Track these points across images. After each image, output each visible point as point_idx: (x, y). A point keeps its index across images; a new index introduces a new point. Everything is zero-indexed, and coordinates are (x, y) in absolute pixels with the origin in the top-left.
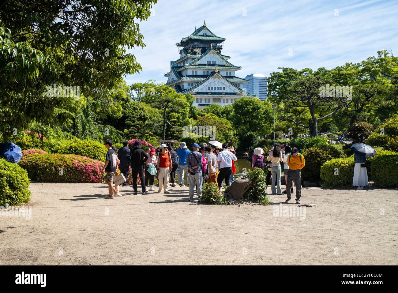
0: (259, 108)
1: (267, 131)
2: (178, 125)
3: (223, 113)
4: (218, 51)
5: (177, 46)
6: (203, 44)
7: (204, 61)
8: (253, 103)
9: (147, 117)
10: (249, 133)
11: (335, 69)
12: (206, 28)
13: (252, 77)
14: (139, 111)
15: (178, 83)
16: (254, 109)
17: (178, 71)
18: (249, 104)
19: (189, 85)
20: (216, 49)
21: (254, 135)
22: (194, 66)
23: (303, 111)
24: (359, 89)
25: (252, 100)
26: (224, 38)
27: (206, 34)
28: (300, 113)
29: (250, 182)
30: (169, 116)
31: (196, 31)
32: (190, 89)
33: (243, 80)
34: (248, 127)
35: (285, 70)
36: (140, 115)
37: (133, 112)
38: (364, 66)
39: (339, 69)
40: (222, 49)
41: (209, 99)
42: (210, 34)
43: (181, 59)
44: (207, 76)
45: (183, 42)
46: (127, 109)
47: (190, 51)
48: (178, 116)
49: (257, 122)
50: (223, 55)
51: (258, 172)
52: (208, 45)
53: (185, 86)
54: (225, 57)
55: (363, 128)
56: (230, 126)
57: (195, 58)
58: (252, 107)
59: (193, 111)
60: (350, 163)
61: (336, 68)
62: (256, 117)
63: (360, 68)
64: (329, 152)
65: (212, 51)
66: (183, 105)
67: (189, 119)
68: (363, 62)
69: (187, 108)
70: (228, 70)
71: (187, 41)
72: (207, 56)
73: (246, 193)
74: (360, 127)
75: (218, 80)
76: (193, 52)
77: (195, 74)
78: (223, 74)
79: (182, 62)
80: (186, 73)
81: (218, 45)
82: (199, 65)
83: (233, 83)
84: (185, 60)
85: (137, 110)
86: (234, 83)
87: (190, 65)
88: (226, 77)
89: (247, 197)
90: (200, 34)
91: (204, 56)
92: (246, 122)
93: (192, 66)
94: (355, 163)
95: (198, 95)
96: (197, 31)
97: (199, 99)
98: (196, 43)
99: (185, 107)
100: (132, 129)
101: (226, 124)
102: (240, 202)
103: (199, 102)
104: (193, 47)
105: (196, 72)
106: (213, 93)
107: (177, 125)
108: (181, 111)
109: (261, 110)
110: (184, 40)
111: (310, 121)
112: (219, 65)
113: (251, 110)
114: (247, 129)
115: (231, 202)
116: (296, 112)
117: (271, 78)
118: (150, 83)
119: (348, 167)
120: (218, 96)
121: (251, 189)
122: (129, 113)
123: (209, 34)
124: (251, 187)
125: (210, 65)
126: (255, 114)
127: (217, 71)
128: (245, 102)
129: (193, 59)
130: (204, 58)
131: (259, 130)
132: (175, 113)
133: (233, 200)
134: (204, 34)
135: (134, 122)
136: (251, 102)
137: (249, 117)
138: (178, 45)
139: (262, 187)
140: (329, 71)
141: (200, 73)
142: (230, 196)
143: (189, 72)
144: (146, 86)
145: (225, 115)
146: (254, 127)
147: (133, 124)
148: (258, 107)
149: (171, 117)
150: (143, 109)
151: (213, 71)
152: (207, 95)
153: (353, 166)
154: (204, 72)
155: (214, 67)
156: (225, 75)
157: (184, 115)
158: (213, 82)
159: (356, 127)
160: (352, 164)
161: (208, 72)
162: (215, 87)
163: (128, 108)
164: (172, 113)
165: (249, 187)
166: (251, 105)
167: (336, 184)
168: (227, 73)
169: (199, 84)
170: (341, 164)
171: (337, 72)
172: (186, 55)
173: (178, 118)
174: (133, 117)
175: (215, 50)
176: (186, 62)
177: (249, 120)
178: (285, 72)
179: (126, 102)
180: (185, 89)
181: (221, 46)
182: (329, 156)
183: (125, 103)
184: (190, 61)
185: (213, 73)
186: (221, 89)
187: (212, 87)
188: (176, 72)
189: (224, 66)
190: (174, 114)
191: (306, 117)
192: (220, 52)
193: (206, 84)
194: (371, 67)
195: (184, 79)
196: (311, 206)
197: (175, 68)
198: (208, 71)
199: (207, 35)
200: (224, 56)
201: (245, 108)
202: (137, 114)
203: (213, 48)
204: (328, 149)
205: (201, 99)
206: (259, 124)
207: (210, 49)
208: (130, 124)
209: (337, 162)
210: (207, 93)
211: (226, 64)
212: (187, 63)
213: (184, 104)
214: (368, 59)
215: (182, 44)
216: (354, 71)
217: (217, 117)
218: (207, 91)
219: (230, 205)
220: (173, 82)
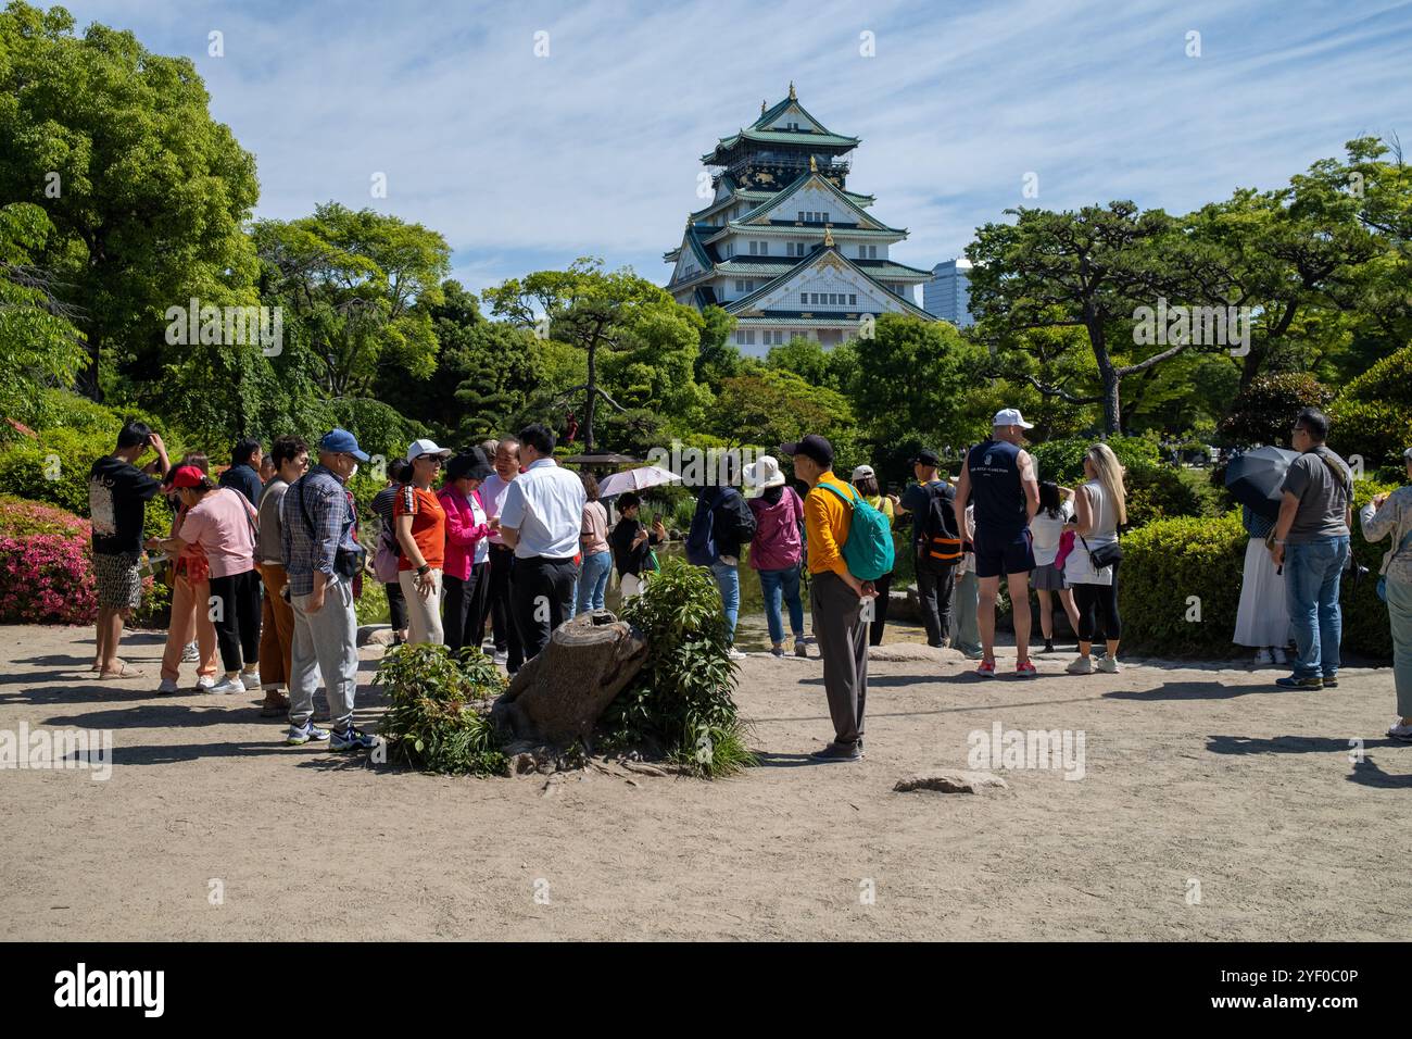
0: (943, 353)
1: (970, 432)
2: (654, 407)
3: (830, 370)
4: (836, 180)
5: (706, 164)
6: (786, 158)
7: (788, 209)
8: (922, 336)
9: (538, 378)
10: (906, 437)
11: (1199, 214)
12: (798, 105)
13: (952, 269)
14: (509, 354)
15: (707, 282)
16: (924, 356)
17: (709, 241)
18: (908, 338)
19: (739, 289)
20: (830, 174)
21: (924, 442)
22: (759, 228)
23: (1069, 341)
24: (1274, 240)
25: (917, 325)
26: (854, 139)
27: (796, 125)
28: (1059, 349)
29: (636, 645)
30: (625, 374)
31: (765, 114)
32: (744, 302)
33: (913, 274)
34: (907, 416)
35: (1027, 216)
36: (512, 369)
37: (485, 356)
38: (1298, 195)
39: (1211, 211)
40: (847, 172)
41: (804, 334)
42: (811, 126)
43: (715, 204)
44: (799, 260)
45: (724, 149)
46: (466, 348)
47: (744, 179)
48: (658, 375)
49: (936, 397)
50: (849, 194)
51: (679, 587)
52: (804, 160)
53: (729, 291)
54: (856, 199)
55: (1293, 397)
56: (845, 411)
57: (761, 203)
58: (917, 346)
59: (729, 363)
60: (1228, 538)
61: (1203, 210)
62: (933, 383)
63: (1286, 204)
64: (1154, 494)
65: (813, 180)
66: (675, 339)
67: (695, 385)
68: (1296, 180)
69: (690, 347)
70: (866, 240)
71: (737, 146)
72: (800, 194)
73: (614, 702)
74: (1280, 394)
75: (834, 270)
76: (754, 182)
77: (759, 254)
78: (851, 252)
79: (718, 213)
80: (730, 248)
81: (837, 160)
82: (775, 223)
83: (883, 281)
84: (730, 207)
85: (503, 350)
86: (886, 281)
87: (743, 223)
88: (859, 263)
89: (619, 725)
90: (777, 123)
91: (789, 194)
92: (898, 399)
93: (749, 228)
94: (1247, 537)
95: (770, 321)
96: (768, 116)
97: (772, 333)
98: (765, 154)
99: (683, 345)
100: (481, 417)
101: (835, 405)
102: (569, 759)
103: (773, 342)
104: (754, 167)
105: (764, 245)
106: (817, 315)
107: (649, 405)
108: (668, 359)
109: (948, 357)
110: (726, 144)
111: (1093, 378)
112: (837, 226)
113: (913, 358)
114: (902, 424)
115: (516, 758)
116: (1040, 346)
117: (980, 246)
118: (582, 269)
119: (1218, 559)
120: (834, 322)
121: (642, 679)
122: (473, 360)
123: (805, 125)
124: (641, 671)
125: (807, 224)
126: (928, 371)
127: (832, 243)
128: (893, 330)
129: (753, 204)
130: (788, 202)
131: (943, 428)
132: (647, 364)
133: (529, 749)
134: (789, 124)
135: (485, 391)
136: (915, 331)
137: (908, 383)
138: (709, 161)
139: (700, 672)
140: (1178, 220)
141: (777, 249)
142: (522, 720)
143: (742, 248)
144: (569, 281)
145: (834, 377)
146: (926, 416)
147: (481, 400)
148: (937, 346)
149: (632, 377)
150: (523, 349)
151: (816, 243)
152: (800, 321)
153: (1239, 550)
154: (790, 246)
155: (822, 230)
156: (857, 257)
157: (677, 372)
158: (816, 279)
159: (1263, 393)
160: (1234, 545)
161: (801, 246)
162: (824, 296)
163: (469, 345)
164: (635, 366)
165: (626, 674)
166: (914, 342)
167: (1162, 634)
168: (862, 249)
169: (772, 283)
170: (1185, 544)
171: (1207, 221)
172: (732, 192)
173: (657, 384)
174: (487, 376)
175: (826, 176)
176: (731, 214)
177: (910, 391)
178: (1027, 224)
179: (463, 324)
180: (727, 300)
181: (845, 164)
182: (1154, 509)
183: (461, 328)
184: (745, 212)
185: (819, 249)
186: (842, 301)
187: (814, 296)
188: (699, 249)
189: (853, 226)
190: (642, 368)
191: (1078, 366)
192: (842, 182)
193: (795, 284)
194: (1324, 196)
195: (725, 267)
196: (967, 790)
197: (697, 232)
198: (801, 242)
199: (800, 128)
200: (853, 195)
201: (893, 352)
202: (500, 364)
203: (820, 171)
204: (1152, 482)
205: (778, 334)
206: (942, 405)
207: (810, 174)
208: (471, 398)
209: (1170, 536)
210: (797, 315)
211: (860, 222)
212: (735, 218)
213: (677, 334)
214: (1314, 167)
215: (721, 156)
216: (1263, 212)
217: (801, 382)
218: (797, 306)
219: (506, 774)
220: (689, 278)
